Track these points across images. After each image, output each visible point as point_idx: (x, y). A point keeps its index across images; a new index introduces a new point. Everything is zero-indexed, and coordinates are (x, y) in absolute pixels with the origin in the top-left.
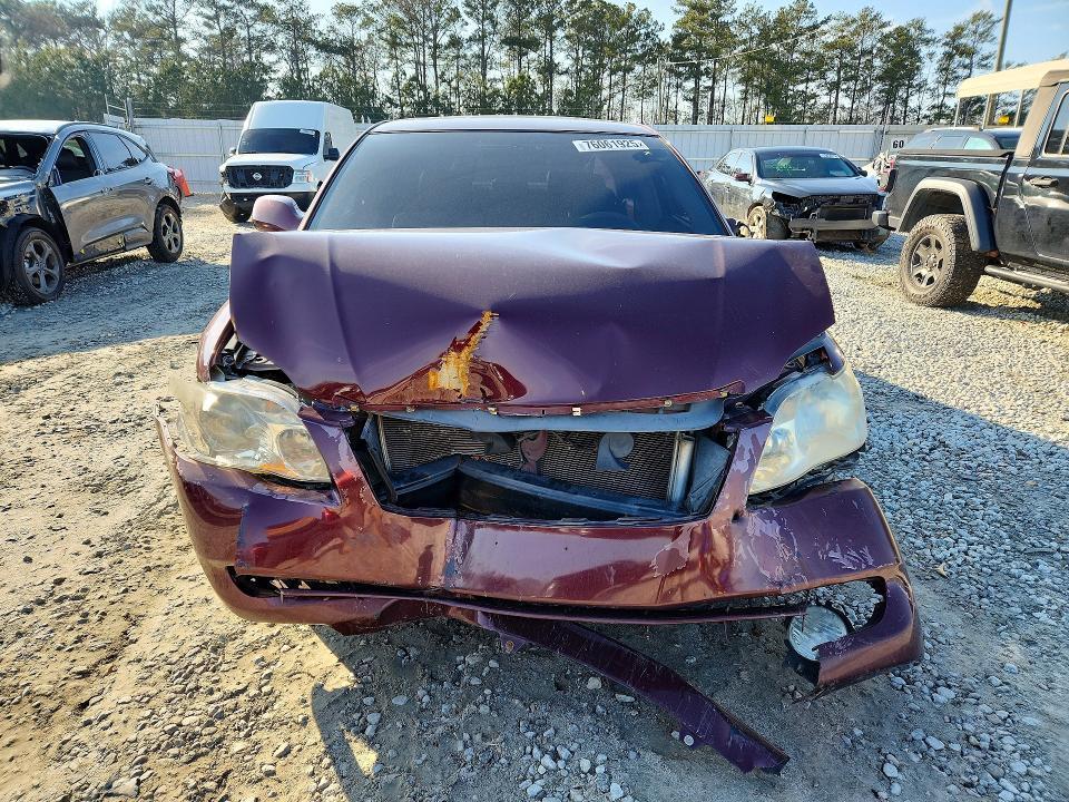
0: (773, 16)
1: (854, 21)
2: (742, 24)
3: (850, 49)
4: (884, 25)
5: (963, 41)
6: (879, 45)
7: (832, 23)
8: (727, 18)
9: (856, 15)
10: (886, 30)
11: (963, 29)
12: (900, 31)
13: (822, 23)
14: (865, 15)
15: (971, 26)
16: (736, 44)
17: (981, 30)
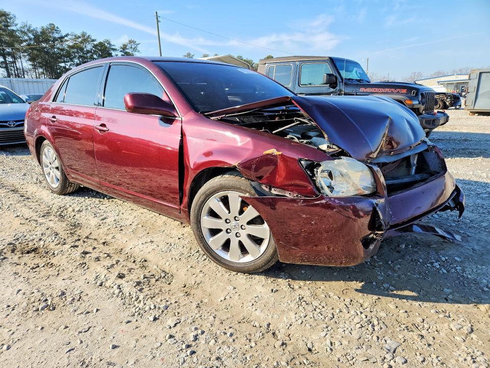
0: (39, 30)
1: (79, 37)
2: (22, 32)
3: (82, 49)
4: (93, 41)
5: (127, 51)
6: (94, 49)
7: (70, 37)
8: (14, 28)
9: (80, 35)
10: (95, 43)
11: (126, 46)
12: (101, 43)
13: (65, 36)
14: (84, 35)
15: (129, 45)
16: (22, 42)
17: (133, 47)
